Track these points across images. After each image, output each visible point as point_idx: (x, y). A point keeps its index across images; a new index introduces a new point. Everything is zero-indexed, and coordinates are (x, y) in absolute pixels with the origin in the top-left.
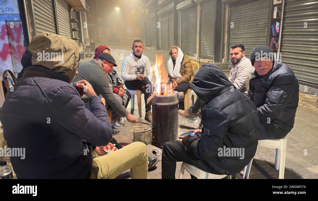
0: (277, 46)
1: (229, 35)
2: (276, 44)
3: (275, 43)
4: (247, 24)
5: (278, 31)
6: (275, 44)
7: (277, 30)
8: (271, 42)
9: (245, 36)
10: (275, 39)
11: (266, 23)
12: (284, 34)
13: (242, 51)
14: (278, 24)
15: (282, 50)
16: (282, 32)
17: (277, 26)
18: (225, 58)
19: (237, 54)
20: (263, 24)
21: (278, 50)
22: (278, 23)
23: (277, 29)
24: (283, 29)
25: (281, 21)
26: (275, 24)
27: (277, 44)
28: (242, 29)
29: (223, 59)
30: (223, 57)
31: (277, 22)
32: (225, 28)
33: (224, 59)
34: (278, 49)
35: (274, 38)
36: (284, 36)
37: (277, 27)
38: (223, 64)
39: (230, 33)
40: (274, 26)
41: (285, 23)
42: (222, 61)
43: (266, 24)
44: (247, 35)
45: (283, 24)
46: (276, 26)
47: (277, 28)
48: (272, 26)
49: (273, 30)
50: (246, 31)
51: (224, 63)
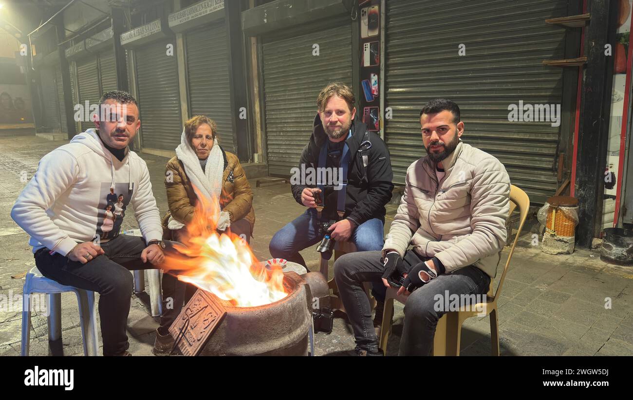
0: (378, 123)
1: (265, 103)
2: (375, 120)
3: (372, 116)
4: (305, 78)
5: (375, 93)
6: (372, 120)
7: (374, 91)
8: (364, 115)
9: (303, 105)
10: (371, 109)
11: (349, 77)
12: (388, 97)
13: (456, 121)
14: (374, 78)
15: (388, 131)
16: (386, 95)
17: (373, 81)
18: (260, 152)
19: (443, 129)
20: (342, 78)
21: (379, 131)
22: (374, 75)
23: (373, 89)
24: (386, 89)
25: (381, 71)
26: (370, 79)
27: (377, 119)
28: (292, 90)
29: (256, 156)
30: (254, 151)
31: (372, 75)
32: (253, 88)
33: (258, 155)
34: (380, 129)
35: (369, 108)
36: (388, 102)
37: (374, 85)
38: (258, 166)
39: (265, 98)
40: (366, 83)
41: (390, 76)
42: (253, 160)
43: (348, 79)
44: (306, 103)
45: (386, 77)
46: (370, 81)
47: (374, 87)
48: (362, 83)
49: (365, 91)
50: (304, 93)
51: (259, 163)
